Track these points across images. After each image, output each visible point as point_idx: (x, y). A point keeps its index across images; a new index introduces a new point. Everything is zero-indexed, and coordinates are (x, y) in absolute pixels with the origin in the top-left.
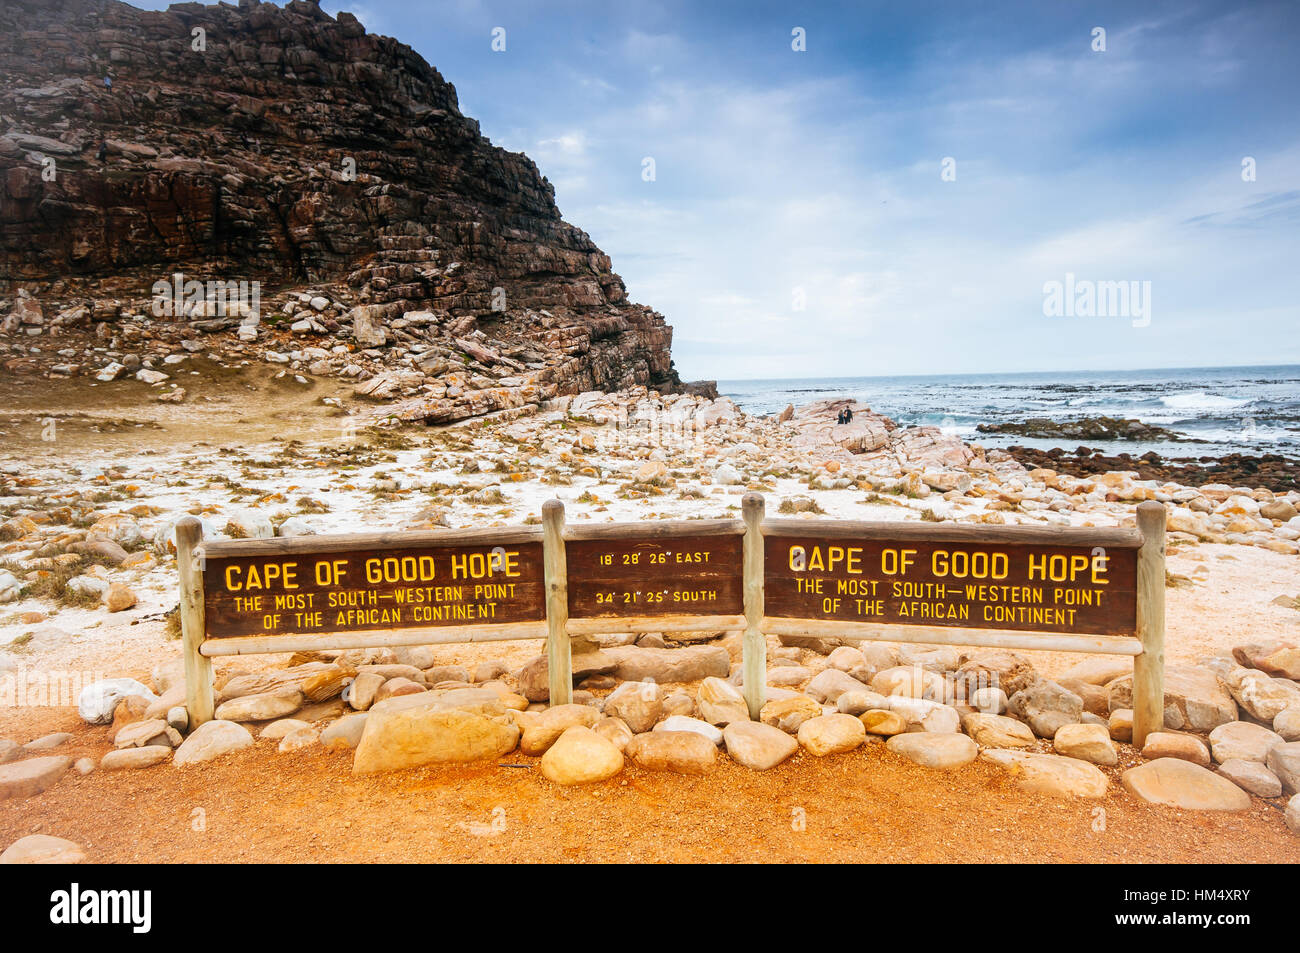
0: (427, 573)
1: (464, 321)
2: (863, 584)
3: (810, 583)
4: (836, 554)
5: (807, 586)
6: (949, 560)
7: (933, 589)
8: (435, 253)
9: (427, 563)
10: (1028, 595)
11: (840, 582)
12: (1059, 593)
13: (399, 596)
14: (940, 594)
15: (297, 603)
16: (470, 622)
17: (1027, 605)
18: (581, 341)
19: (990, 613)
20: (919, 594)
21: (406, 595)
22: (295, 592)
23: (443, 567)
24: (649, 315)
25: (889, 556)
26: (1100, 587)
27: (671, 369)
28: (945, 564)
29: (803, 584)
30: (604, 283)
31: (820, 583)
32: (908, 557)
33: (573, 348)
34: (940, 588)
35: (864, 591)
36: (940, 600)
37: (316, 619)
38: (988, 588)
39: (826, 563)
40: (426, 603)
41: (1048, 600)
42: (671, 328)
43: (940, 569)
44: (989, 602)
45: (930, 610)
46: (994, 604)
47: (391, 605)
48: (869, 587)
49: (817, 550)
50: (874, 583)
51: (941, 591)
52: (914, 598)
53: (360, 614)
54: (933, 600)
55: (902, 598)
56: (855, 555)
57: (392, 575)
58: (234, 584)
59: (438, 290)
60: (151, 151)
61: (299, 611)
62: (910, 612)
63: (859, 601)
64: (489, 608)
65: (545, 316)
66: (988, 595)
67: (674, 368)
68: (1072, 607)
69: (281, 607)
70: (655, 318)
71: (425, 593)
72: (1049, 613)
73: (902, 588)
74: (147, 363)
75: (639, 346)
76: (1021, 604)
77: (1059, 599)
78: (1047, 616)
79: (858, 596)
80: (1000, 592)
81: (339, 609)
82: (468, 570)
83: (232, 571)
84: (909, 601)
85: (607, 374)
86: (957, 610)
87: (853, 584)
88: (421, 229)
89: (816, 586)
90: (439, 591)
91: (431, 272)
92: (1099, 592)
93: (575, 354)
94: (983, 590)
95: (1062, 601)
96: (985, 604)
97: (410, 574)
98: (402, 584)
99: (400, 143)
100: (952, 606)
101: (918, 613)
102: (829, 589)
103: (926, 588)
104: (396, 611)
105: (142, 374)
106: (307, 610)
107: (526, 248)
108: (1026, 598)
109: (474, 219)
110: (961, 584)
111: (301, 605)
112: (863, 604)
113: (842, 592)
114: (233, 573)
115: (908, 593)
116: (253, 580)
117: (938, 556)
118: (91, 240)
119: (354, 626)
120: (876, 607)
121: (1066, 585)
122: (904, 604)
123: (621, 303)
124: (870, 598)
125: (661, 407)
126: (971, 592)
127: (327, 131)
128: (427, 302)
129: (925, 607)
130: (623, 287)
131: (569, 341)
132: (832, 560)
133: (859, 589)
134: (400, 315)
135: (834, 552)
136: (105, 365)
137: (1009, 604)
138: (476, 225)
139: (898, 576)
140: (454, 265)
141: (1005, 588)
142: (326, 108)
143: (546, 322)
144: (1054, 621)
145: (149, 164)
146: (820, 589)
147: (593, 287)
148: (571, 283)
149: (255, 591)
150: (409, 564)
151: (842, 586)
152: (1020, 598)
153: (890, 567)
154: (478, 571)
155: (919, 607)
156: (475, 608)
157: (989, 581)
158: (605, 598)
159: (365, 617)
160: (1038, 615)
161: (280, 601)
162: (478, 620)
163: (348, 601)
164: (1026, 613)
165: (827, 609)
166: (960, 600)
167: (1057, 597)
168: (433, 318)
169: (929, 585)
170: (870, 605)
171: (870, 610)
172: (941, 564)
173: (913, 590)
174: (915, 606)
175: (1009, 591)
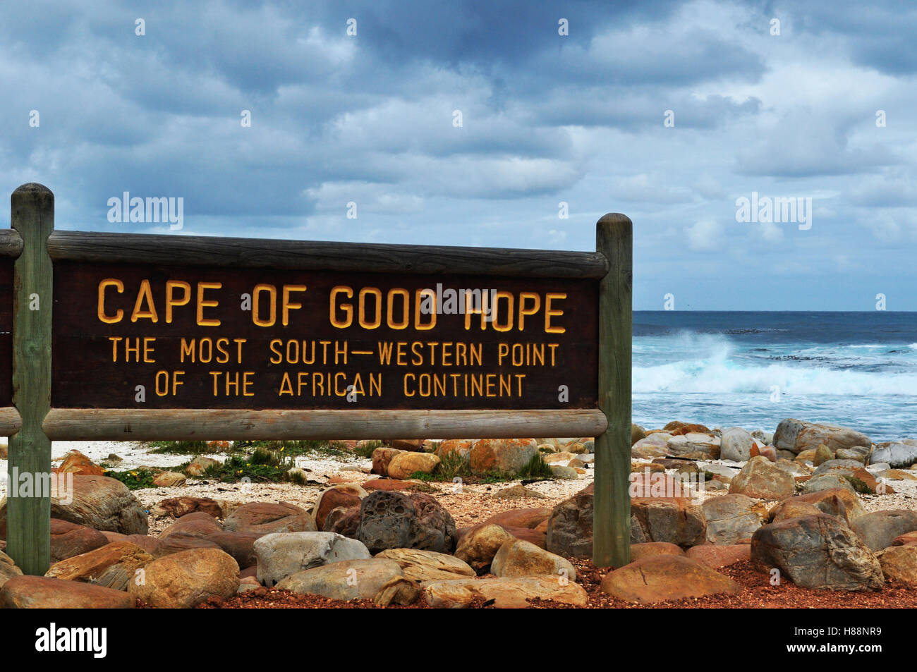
2: (222, 344)
3: (132, 345)
4: (178, 294)
5: (128, 350)
6: (354, 302)
7: (331, 349)
10: (463, 355)
11: (183, 342)
12: (504, 350)
14: (341, 357)
17: (463, 369)
19: (413, 385)
20: (309, 358)
25: (265, 296)
26: (554, 338)
28: (348, 309)
29: (121, 346)
31: (150, 345)
32: (294, 298)
34: (341, 348)
35: (223, 357)
36: (341, 367)
38: (410, 345)
39: (160, 310)
41: (490, 355)
43: (341, 316)
44: (411, 368)
45: (325, 385)
46: (418, 371)
48: (232, 348)
49: (145, 287)
50: (240, 342)
51: (342, 352)
52: (301, 368)
54: (331, 368)
55: (285, 367)
56: (209, 295)
62: (295, 390)
63: (215, 374)
66: (409, 357)
68: (520, 370)
72: (492, 380)
73: (283, 350)
76: (454, 369)
77: (503, 358)
78: (488, 385)
79: (214, 366)
80: (425, 351)
84: (292, 371)
86: (366, 382)
87: (206, 345)
89: (143, 351)
92: (553, 346)
94: (403, 348)
95: (507, 360)
96: (404, 370)
100: (359, 376)
101: (307, 389)
102: (166, 354)
103: (319, 348)
108: (461, 359)
110: (371, 340)
112: (222, 380)
113: (188, 358)
115: (293, 358)
117: (338, 294)
120: (242, 384)
121: (513, 336)
122: (286, 376)
124: (233, 368)
126: (385, 353)
129: (318, 379)
132: (170, 304)
133: (216, 353)
135: (174, 290)
137: (438, 370)
139: (278, 330)
141: (433, 345)
144: (497, 393)
146: (150, 356)
151: (187, 349)
152: (451, 359)
153: (263, 315)
155: (307, 379)
157: (410, 334)
160: (477, 385)
164: (461, 381)
165: (162, 390)
166: (367, 366)
167: (501, 355)
169: (325, 343)
170: (232, 379)
171: (232, 388)
172: (343, 308)
173: (300, 351)
174: (303, 379)
175: (438, 349)
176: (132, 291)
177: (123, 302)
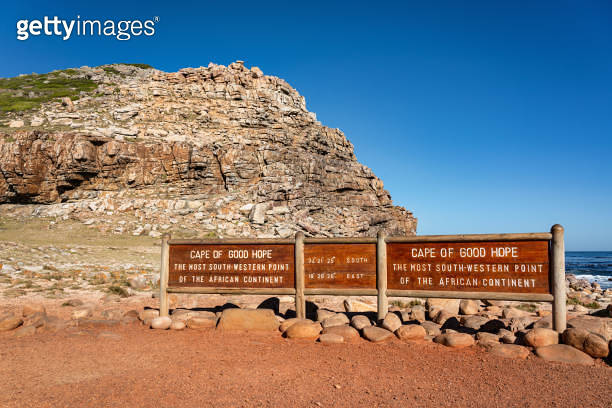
1: (302, 212)
8: (290, 179)
18: (364, 224)
24: (404, 212)
30: (379, 195)
33: (360, 228)
42: (416, 219)
59: (291, 197)
60: (165, 133)
65: (346, 211)
70: (407, 214)
74: (154, 228)
88: (284, 166)
91: (287, 186)
93: (360, 231)
99: (276, 125)
105: (151, 233)
107: (337, 176)
109: (310, 161)
118: (137, 172)
123: (388, 206)
127: (242, 121)
128: (285, 202)
130: (389, 197)
131: (358, 224)
134: (271, 209)
136: (136, 228)
138: (312, 164)
140: (299, 184)
142: (242, 110)
143: (346, 214)
145: (164, 138)
147: (373, 197)
148: (361, 195)
168: (287, 210)
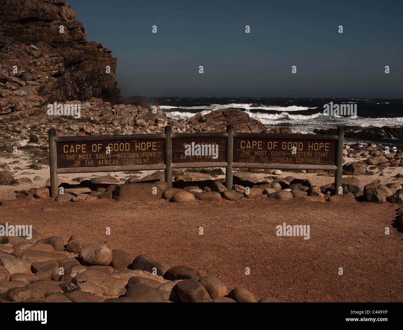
0: (128, 148)
2: (262, 152)
6: (287, 145)
7: (282, 153)
9: (127, 145)
11: (255, 152)
12: (316, 154)
13: (118, 156)
14: (284, 154)
15: (86, 157)
16: (141, 164)
17: (308, 157)
18: (59, 67)
19: (298, 160)
21: (120, 155)
22: (85, 154)
23: (133, 147)
24: (101, 50)
25: (270, 144)
27: (115, 88)
29: (245, 152)
30: (70, 27)
31: (250, 152)
32: (275, 144)
33: (54, 72)
36: (284, 156)
37: (92, 163)
38: (298, 153)
39: (251, 146)
40: (127, 158)
41: (313, 155)
42: (115, 59)
43: (284, 147)
44: (298, 157)
46: (299, 157)
47: (116, 158)
48: (264, 153)
49: (249, 142)
50: (266, 151)
52: (277, 156)
53: (106, 161)
54: (282, 156)
55: (274, 156)
56: (260, 143)
57: (116, 149)
58: (66, 151)
61: (86, 160)
62: (276, 161)
64: (147, 159)
65: (34, 49)
66: (297, 155)
67: (117, 87)
68: (320, 158)
69: (81, 158)
70: (105, 52)
71: (127, 155)
72: (314, 159)
73: (273, 153)
75: (93, 71)
76: (306, 157)
78: (313, 160)
79: (261, 156)
80: (301, 154)
81: (99, 159)
82: (141, 147)
83: (65, 147)
85: (75, 89)
86: (289, 159)
87: (259, 152)
89: (248, 153)
90: (131, 154)
92: (327, 153)
93: (56, 76)
95: (317, 156)
96: (297, 157)
97: (122, 149)
98: (119, 152)
100: (287, 158)
101: (278, 160)
102: (252, 154)
103: (280, 153)
104: (117, 160)
106: (89, 160)
108: (308, 155)
111: (87, 158)
112: (262, 158)
114: (66, 147)
115: (275, 154)
116: (72, 150)
117: (284, 143)
119: (104, 165)
120: (266, 159)
121: (318, 151)
122: (274, 158)
123: (81, 41)
124: (264, 156)
125: (113, 112)
126: (293, 154)
129: (280, 158)
130: (83, 30)
131: (52, 67)
132: (253, 145)
133: (261, 154)
135: (254, 142)
137: (303, 157)
139: (273, 149)
144: (315, 161)
146: (250, 154)
148: (49, 26)
149: (73, 153)
150: (122, 145)
151: (256, 153)
152: (306, 155)
153: (270, 147)
154: (143, 148)
155: (278, 158)
156: (142, 160)
158: (184, 157)
159: (107, 162)
160: (311, 160)
161: (80, 156)
162: (143, 163)
163: (102, 157)
164: (307, 159)
165: (252, 160)
166: (290, 156)
170: (264, 158)
171: (264, 160)
172: (285, 146)
173: (277, 153)
174: (277, 158)
175: (303, 154)
176: (246, 143)
177: (246, 144)
